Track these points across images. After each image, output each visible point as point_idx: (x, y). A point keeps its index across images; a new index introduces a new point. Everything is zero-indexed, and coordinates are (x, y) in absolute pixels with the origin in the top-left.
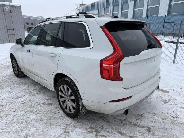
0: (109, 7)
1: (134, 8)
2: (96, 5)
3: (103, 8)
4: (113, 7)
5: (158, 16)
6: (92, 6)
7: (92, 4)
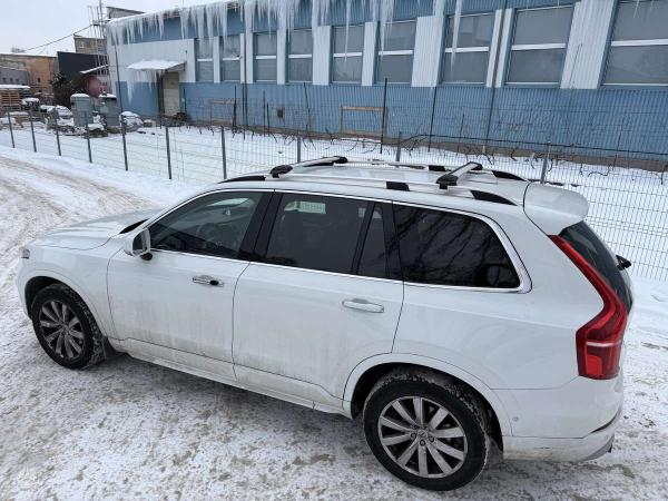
0: (238, 35)
1: (333, 49)
2: (184, 21)
3: (215, 35)
4: (255, 36)
5: (409, 86)
6: (165, 21)
7: (165, 15)
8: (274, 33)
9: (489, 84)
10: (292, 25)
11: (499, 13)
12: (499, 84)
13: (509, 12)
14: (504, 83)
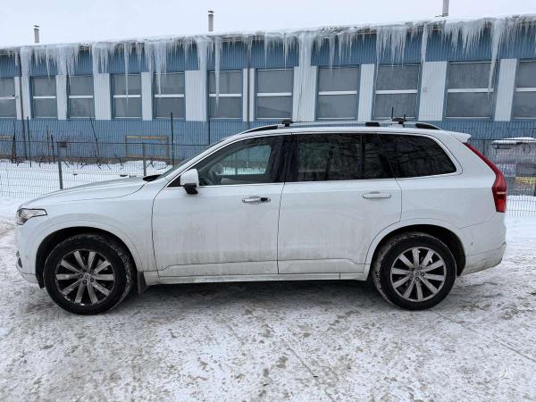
4: (31, 79)
8: (53, 77)
9: (245, 119)
10: (73, 71)
11: (245, 71)
12: (252, 119)
13: (252, 71)
14: (255, 119)
